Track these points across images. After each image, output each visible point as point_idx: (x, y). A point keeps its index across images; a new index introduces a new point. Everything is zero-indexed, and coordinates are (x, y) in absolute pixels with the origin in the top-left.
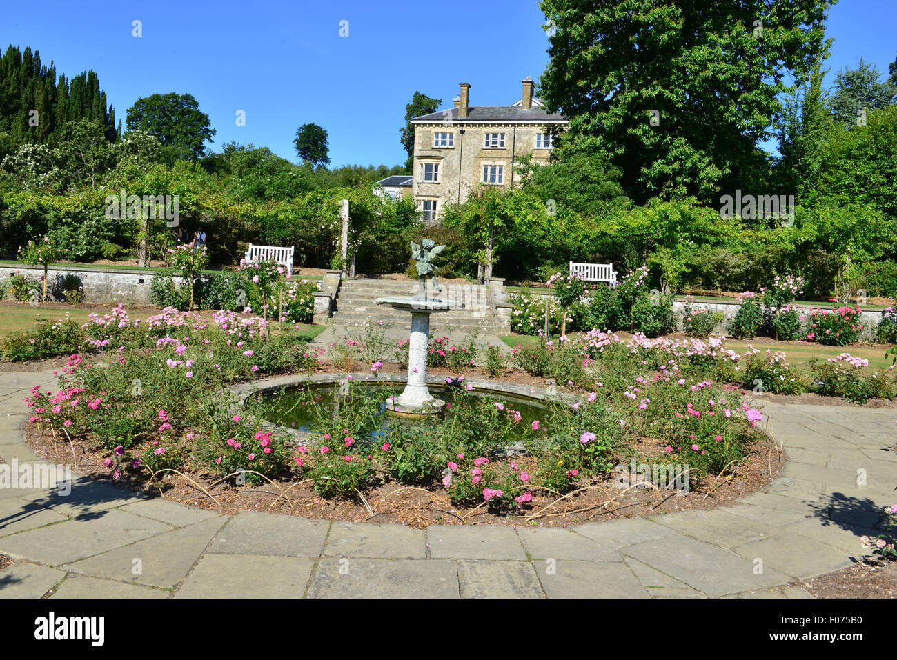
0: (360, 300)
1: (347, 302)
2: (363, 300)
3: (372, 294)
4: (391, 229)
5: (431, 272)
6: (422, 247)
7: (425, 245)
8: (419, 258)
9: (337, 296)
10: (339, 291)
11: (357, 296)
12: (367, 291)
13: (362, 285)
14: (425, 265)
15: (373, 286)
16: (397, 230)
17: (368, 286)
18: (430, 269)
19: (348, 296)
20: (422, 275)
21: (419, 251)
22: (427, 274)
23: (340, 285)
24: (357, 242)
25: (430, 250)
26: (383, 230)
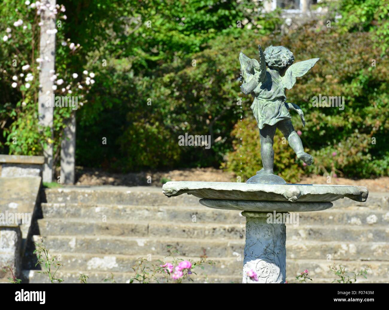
0: (99, 237)
1: (63, 245)
2: (109, 237)
3: (132, 222)
4: (178, 37)
5: (286, 119)
6: (264, 64)
7: (271, 61)
8: (257, 90)
9: (34, 230)
10: (38, 214)
11: (89, 229)
12: (117, 214)
13: (102, 198)
14: (271, 104)
15: (133, 199)
16: (195, 40)
17: (120, 199)
18: (284, 113)
19: (64, 229)
20: (266, 126)
21: (258, 74)
22: (278, 125)
23: (42, 197)
24: (81, 78)
25: (282, 71)
26: (153, 43)
